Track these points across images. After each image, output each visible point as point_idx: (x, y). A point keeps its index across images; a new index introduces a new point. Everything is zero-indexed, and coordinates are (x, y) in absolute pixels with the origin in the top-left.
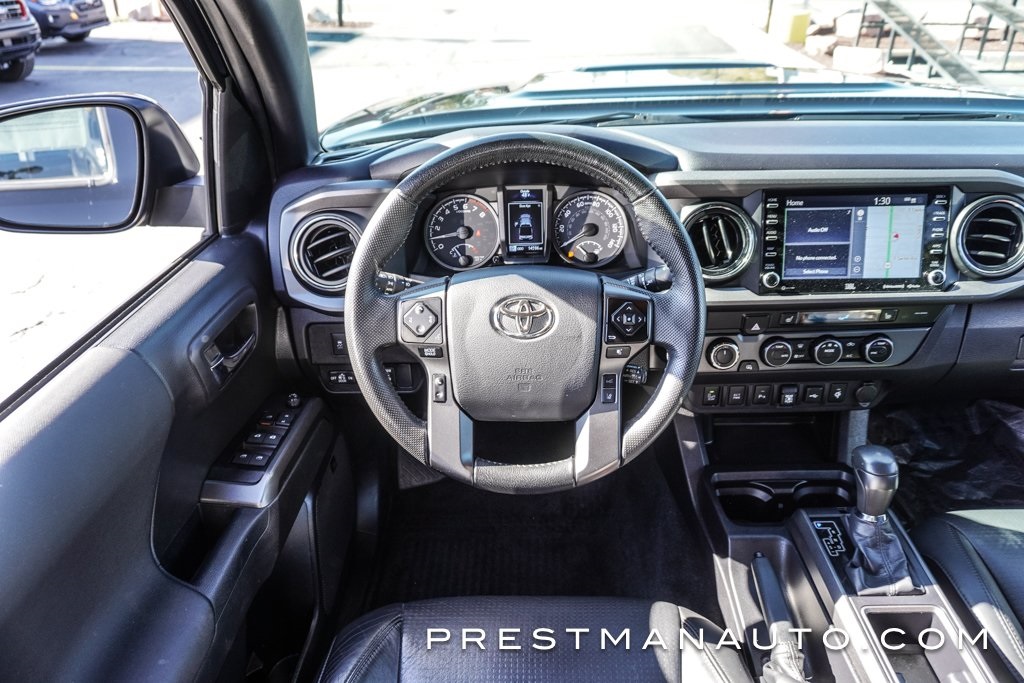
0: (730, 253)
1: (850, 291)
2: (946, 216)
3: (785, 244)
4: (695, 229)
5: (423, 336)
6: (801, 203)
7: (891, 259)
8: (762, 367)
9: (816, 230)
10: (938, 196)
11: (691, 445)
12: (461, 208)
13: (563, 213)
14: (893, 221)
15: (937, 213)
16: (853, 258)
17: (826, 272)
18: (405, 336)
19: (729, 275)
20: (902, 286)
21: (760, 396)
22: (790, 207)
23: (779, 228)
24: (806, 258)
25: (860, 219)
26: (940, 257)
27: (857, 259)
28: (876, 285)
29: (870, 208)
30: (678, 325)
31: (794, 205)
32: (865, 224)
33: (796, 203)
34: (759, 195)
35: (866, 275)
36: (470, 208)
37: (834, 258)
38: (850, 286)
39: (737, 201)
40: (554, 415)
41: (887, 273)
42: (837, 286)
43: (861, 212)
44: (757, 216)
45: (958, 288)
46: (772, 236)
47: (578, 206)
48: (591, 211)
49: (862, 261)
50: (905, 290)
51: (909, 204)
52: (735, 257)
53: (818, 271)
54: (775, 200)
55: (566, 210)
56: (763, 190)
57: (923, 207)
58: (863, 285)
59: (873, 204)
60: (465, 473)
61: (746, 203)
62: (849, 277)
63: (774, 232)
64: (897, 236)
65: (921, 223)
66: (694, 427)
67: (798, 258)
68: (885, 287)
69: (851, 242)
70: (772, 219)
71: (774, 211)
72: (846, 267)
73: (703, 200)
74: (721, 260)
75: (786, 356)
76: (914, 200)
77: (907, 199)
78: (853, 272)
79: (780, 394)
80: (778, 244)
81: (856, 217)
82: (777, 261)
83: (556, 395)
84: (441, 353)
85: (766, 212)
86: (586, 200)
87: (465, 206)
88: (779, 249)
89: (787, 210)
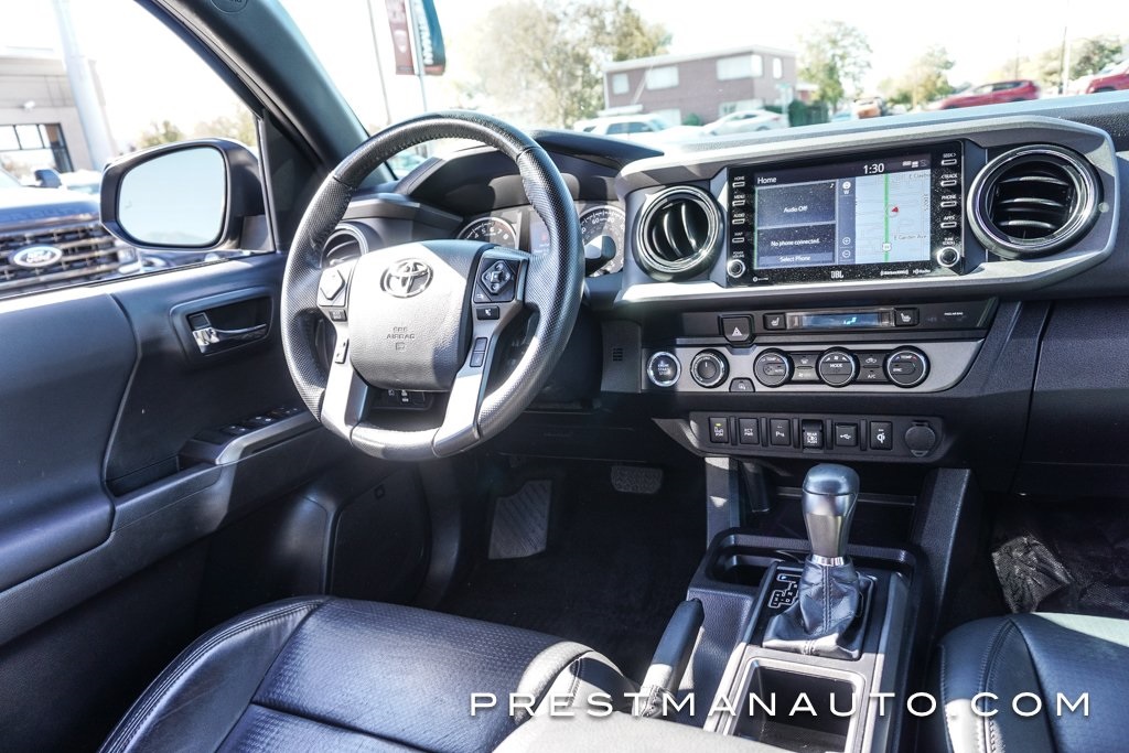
0: (693, 242)
1: (838, 279)
2: (959, 179)
3: (757, 228)
4: (655, 222)
5: (332, 299)
6: (774, 180)
7: (891, 238)
9: (794, 210)
10: (945, 156)
11: (719, 502)
12: (488, 232)
14: (890, 192)
15: (947, 176)
16: (841, 240)
17: (808, 259)
18: (321, 301)
19: (697, 262)
20: (907, 272)
21: (778, 433)
22: (761, 184)
23: (748, 209)
24: (782, 243)
25: (846, 192)
26: (955, 232)
27: (847, 241)
28: (871, 271)
29: (857, 179)
31: (765, 186)
32: (854, 198)
33: (767, 181)
34: (724, 174)
35: (859, 260)
36: (496, 231)
37: (817, 241)
38: (838, 274)
39: (704, 184)
41: (886, 256)
42: (821, 274)
43: (847, 185)
44: (723, 199)
45: (982, 270)
46: (740, 219)
47: (594, 222)
48: (606, 227)
49: (853, 243)
50: (911, 275)
51: (909, 169)
52: (698, 246)
53: (798, 258)
54: (743, 178)
56: (728, 166)
57: (928, 172)
58: (852, 271)
59: (862, 173)
61: (712, 185)
62: (837, 263)
63: (742, 215)
64: (896, 210)
65: (928, 192)
67: (774, 244)
68: (882, 273)
69: (836, 222)
70: (740, 200)
71: (741, 190)
72: (834, 252)
73: (668, 186)
74: (687, 251)
75: (781, 371)
76: (915, 164)
77: (906, 164)
78: (842, 257)
79: (801, 432)
80: (748, 228)
81: (842, 190)
82: (747, 249)
85: (732, 193)
86: (601, 217)
87: (492, 230)
88: (748, 234)
89: (757, 189)
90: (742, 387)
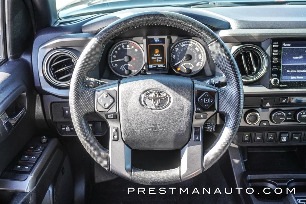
0: (255, 69)
3: (282, 64)
4: (238, 57)
5: (107, 108)
6: (290, 45)
8: (271, 124)
9: (297, 58)
11: (237, 161)
12: (126, 47)
13: (175, 50)
17: (302, 78)
18: (98, 108)
19: (255, 79)
21: (270, 138)
22: (284, 46)
23: (279, 56)
24: (292, 71)
30: (230, 103)
31: (286, 45)
33: (287, 45)
34: (269, 41)
36: (130, 47)
39: (259, 44)
40: (170, 146)
44: (268, 51)
46: (275, 60)
47: (182, 46)
48: (188, 49)
52: (257, 71)
53: (298, 77)
54: (277, 43)
55: (176, 48)
56: (271, 38)
60: (127, 175)
61: (263, 44)
63: (276, 59)
66: (238, 153)
67: (288, 71)
70: (276, 52)
71: (276, 48)
73: (242, 43)
74: (251, 72)
75: (283, 118)
79: (280, 137)
80: (278, 64)
82: (278, 73)
83: (171, 137)
84: (116, 117)
85: (273, 49)
86: (186, 43)
87: (128, 46)
88: (279, 67)
89: (282, 48)
90: (265, 124)
